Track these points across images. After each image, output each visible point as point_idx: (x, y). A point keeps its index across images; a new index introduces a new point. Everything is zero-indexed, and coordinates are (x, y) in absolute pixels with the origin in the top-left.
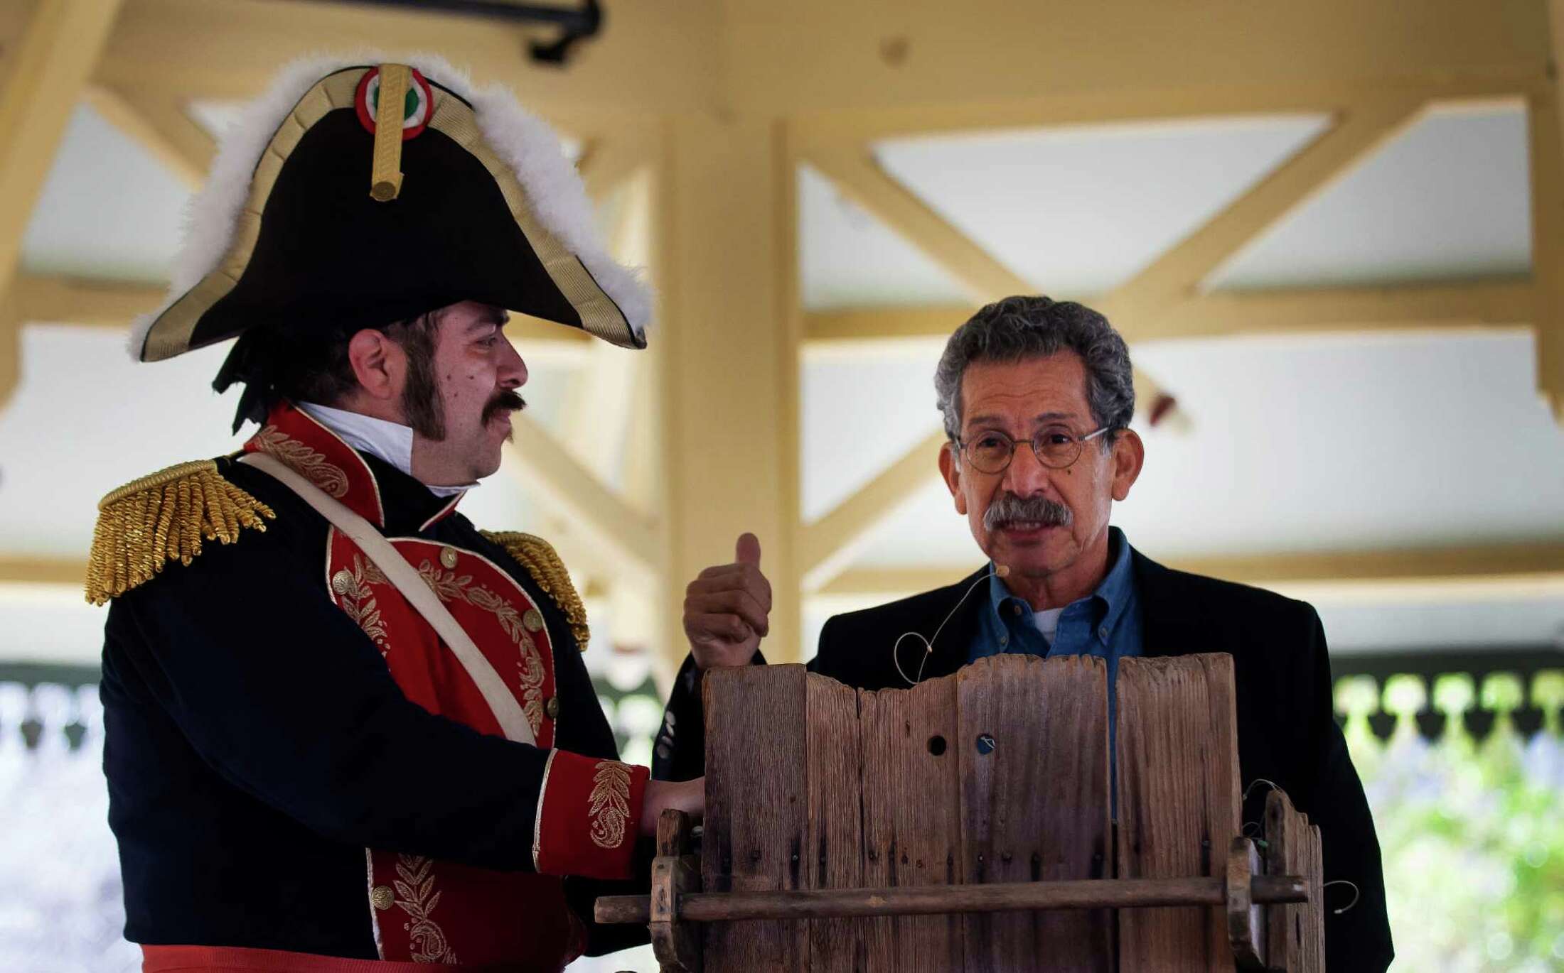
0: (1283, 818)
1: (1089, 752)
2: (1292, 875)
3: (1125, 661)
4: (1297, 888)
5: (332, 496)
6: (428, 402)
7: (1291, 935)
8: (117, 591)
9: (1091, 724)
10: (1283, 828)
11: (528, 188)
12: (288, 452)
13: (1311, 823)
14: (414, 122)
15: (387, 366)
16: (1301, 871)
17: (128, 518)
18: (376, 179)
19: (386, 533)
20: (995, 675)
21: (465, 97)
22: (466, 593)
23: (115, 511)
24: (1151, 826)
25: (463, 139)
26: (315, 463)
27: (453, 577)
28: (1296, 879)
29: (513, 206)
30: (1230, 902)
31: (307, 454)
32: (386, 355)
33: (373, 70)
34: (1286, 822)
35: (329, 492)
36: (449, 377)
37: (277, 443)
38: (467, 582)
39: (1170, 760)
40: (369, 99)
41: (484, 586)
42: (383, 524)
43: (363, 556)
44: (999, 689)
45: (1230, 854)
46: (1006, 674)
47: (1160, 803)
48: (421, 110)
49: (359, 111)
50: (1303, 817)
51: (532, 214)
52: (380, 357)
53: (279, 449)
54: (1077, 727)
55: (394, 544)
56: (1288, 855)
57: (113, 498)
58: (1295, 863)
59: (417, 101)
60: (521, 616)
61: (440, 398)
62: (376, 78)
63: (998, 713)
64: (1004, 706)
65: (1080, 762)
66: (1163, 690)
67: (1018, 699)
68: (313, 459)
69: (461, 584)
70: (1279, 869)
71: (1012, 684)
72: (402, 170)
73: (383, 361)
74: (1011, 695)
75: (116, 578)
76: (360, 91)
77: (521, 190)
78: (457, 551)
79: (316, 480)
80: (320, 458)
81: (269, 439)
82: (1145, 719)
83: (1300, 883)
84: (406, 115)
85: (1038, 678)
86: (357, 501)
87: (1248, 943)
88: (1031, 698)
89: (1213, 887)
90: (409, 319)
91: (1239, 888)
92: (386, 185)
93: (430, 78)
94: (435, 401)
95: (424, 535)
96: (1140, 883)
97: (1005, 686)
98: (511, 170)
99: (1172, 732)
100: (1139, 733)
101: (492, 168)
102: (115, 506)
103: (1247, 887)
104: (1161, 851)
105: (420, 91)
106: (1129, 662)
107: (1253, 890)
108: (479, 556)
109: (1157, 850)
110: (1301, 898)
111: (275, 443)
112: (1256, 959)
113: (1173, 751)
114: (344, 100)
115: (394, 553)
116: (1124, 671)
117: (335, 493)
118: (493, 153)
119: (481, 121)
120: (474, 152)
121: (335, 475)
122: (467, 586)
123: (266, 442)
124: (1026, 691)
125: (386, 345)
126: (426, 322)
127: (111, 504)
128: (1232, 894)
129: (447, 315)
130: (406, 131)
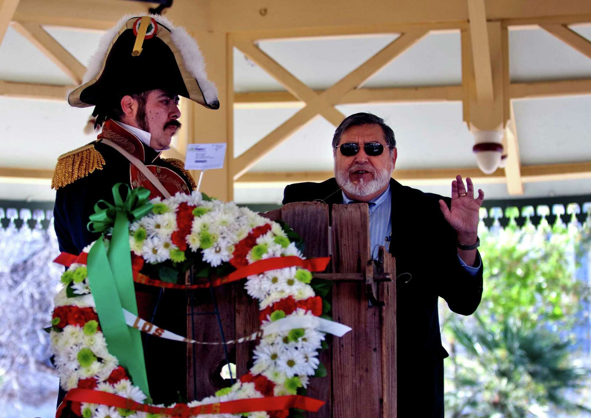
0: (383, 255)
1: (323, 233)
2: (386, 272)
3: (334, 205)
4: (388, 277)
5: (129, 153)
6: (144, 119)
7: (386, 291)
8: (63, 186)
9: (324, 225)
10: (383, 258)
11: (184, 57)
12: (115, 138)
13: (392, 256)
14: (149, 34)
15: (132, 107)
16: (389, 271)
17: (67, 163)
18: (134, 50)
19: (145, 164)
20: (293, 209)
21: (169, 29)
22: (166, 180)
23: (63, 161)
24: (342, 257)
25: (166, 41)
26: (124, 142)
27: (161, 176)
28: (387, 274)
29: (179, 62)
30: (367, 281)
31: (122, 139)
32: (133, 104)
33: (140, 18)
34: (384, 256)
35: (128, 151)
36: (150, 112)
37: (112, 135)
38: (166, 176)
39: (348, 236)
40: (137, 26)
41: (170, 177)
42: (144, 161)
43: (140, 171)
44: (294, 214)
45: (366, 266)
46: (297, 208)
47: (345, 251)
48: (153, 31)
49: (134, 30)
50: (390, 254)
51: (184, 64)
52: (131, 105)
53: (112, 137)
54: (319, 225)
55: (147, 167)
56: (385, 266)
57: (63, 157)
58: (387, 269)
59: (152, 28)
60: (182, 185)
61: (147, 118)
62: (140, 20)
63: (294, 221)
64: (296, 218)
65: (320, 236)
66: (346, 214)
67: (300, 216)
68: (124, 141)
69: (164, 177)
70: (382, 270)
71: (298, 212)
72: (142, 48)
73: (131, 106)
74: (298, 215)
75: (62, 182)
76: (135, 24)
77: (182, 57)
78: (161, 168)
79: (124, 147)
80: (127, 140)
81: (109, 134)
82: (341, 223)
83: (389, 275)
84: (147, 32)
85: (307, 210)
86: (137, 154)
87: (372, 294)
88: (305, 216)
89: (362, 276)
90: (139, 94)
91: (370, 277)
92: (137, 52)
93: (158, 21)
94: (146, 118)
95: (153, 164)
96: (339, 274)
97: (297, 212)
98: (179, 51)
99: (349, 227)
100: (339, 227)
101: (173, 50)
102: (63, 160)
103: (372, 276)
104: (345, 265)
105: (153, 25)
106: (336, 206)
107: (374, 277)
108: (167, 168)
109: (344, 265)
110: (389, 280)
111: (111, 136)
112: (375, 299)
113: (349, 233)
114: (130, 27)
115: (147, 169)
116: (334, 208)
117: (130, 151)
118: (174, 45)
119: (172, 36)
120: (168, 45)
121: (131, 146)
122: (166, 178)
123: (108, 135)
124: (303, 214)
125: (132, 100)
126: (144, 94)
127: (62, 159)
128: (367, 278)
129: (151, 92)
130: (146, 36)
